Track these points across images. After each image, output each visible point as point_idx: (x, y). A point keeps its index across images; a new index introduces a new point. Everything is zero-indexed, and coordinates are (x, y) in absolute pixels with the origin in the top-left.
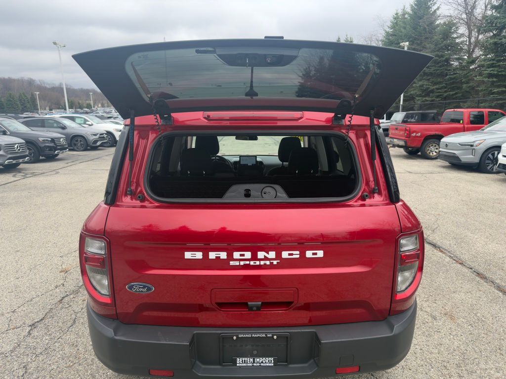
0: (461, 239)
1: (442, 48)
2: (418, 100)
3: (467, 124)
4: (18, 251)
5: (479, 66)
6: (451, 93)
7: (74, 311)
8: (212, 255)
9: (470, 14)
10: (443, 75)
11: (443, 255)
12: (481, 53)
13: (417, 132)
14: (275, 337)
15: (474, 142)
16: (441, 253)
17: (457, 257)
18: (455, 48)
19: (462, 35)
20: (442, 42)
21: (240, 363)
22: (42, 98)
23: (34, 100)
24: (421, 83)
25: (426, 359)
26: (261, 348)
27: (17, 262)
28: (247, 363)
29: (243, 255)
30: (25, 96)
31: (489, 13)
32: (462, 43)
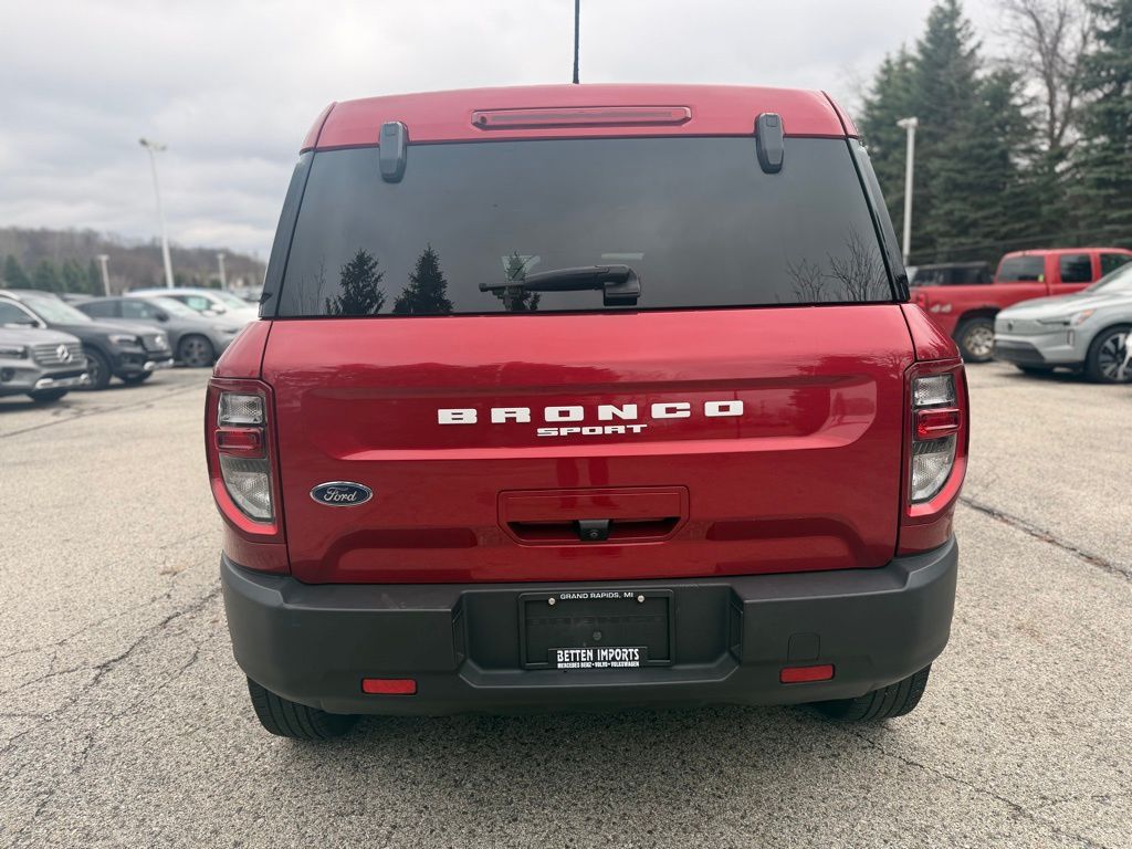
0: (1050, 498)
1: (990, 129)
2: (944, 244)
3: (1055, 282)
4: (68, 540)
5: (1076, 166)
6: (1017, 226)
7: (193, 640)
8: (499, 415)
9: (1051, 54)
10: (994, 188)
11: (1011, 527)
12: (1078, 136)
13: (943, 304)
14: (641, 598)
15: (1072, 315)
16: (1005, 525)
17: (1041, 530)
18: (1021, 128)
19: (1034, 100)
20: (992, 115)
21: (564, 662)
22: (114, 269)
23: (95, 274)
24: (947, 207)
25: (977, 704)
26: (609, 626)
27: (65, 559)
28: (580, 661)
29: (566, 414)
30: (77, 266)
31: (1092, 48)
32: (1035, 116)
